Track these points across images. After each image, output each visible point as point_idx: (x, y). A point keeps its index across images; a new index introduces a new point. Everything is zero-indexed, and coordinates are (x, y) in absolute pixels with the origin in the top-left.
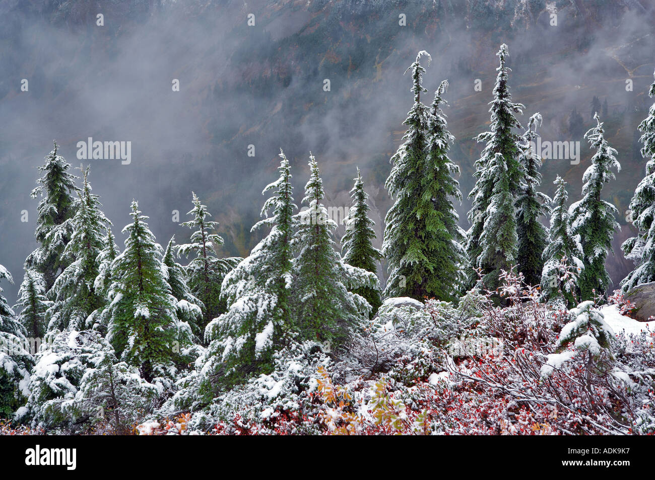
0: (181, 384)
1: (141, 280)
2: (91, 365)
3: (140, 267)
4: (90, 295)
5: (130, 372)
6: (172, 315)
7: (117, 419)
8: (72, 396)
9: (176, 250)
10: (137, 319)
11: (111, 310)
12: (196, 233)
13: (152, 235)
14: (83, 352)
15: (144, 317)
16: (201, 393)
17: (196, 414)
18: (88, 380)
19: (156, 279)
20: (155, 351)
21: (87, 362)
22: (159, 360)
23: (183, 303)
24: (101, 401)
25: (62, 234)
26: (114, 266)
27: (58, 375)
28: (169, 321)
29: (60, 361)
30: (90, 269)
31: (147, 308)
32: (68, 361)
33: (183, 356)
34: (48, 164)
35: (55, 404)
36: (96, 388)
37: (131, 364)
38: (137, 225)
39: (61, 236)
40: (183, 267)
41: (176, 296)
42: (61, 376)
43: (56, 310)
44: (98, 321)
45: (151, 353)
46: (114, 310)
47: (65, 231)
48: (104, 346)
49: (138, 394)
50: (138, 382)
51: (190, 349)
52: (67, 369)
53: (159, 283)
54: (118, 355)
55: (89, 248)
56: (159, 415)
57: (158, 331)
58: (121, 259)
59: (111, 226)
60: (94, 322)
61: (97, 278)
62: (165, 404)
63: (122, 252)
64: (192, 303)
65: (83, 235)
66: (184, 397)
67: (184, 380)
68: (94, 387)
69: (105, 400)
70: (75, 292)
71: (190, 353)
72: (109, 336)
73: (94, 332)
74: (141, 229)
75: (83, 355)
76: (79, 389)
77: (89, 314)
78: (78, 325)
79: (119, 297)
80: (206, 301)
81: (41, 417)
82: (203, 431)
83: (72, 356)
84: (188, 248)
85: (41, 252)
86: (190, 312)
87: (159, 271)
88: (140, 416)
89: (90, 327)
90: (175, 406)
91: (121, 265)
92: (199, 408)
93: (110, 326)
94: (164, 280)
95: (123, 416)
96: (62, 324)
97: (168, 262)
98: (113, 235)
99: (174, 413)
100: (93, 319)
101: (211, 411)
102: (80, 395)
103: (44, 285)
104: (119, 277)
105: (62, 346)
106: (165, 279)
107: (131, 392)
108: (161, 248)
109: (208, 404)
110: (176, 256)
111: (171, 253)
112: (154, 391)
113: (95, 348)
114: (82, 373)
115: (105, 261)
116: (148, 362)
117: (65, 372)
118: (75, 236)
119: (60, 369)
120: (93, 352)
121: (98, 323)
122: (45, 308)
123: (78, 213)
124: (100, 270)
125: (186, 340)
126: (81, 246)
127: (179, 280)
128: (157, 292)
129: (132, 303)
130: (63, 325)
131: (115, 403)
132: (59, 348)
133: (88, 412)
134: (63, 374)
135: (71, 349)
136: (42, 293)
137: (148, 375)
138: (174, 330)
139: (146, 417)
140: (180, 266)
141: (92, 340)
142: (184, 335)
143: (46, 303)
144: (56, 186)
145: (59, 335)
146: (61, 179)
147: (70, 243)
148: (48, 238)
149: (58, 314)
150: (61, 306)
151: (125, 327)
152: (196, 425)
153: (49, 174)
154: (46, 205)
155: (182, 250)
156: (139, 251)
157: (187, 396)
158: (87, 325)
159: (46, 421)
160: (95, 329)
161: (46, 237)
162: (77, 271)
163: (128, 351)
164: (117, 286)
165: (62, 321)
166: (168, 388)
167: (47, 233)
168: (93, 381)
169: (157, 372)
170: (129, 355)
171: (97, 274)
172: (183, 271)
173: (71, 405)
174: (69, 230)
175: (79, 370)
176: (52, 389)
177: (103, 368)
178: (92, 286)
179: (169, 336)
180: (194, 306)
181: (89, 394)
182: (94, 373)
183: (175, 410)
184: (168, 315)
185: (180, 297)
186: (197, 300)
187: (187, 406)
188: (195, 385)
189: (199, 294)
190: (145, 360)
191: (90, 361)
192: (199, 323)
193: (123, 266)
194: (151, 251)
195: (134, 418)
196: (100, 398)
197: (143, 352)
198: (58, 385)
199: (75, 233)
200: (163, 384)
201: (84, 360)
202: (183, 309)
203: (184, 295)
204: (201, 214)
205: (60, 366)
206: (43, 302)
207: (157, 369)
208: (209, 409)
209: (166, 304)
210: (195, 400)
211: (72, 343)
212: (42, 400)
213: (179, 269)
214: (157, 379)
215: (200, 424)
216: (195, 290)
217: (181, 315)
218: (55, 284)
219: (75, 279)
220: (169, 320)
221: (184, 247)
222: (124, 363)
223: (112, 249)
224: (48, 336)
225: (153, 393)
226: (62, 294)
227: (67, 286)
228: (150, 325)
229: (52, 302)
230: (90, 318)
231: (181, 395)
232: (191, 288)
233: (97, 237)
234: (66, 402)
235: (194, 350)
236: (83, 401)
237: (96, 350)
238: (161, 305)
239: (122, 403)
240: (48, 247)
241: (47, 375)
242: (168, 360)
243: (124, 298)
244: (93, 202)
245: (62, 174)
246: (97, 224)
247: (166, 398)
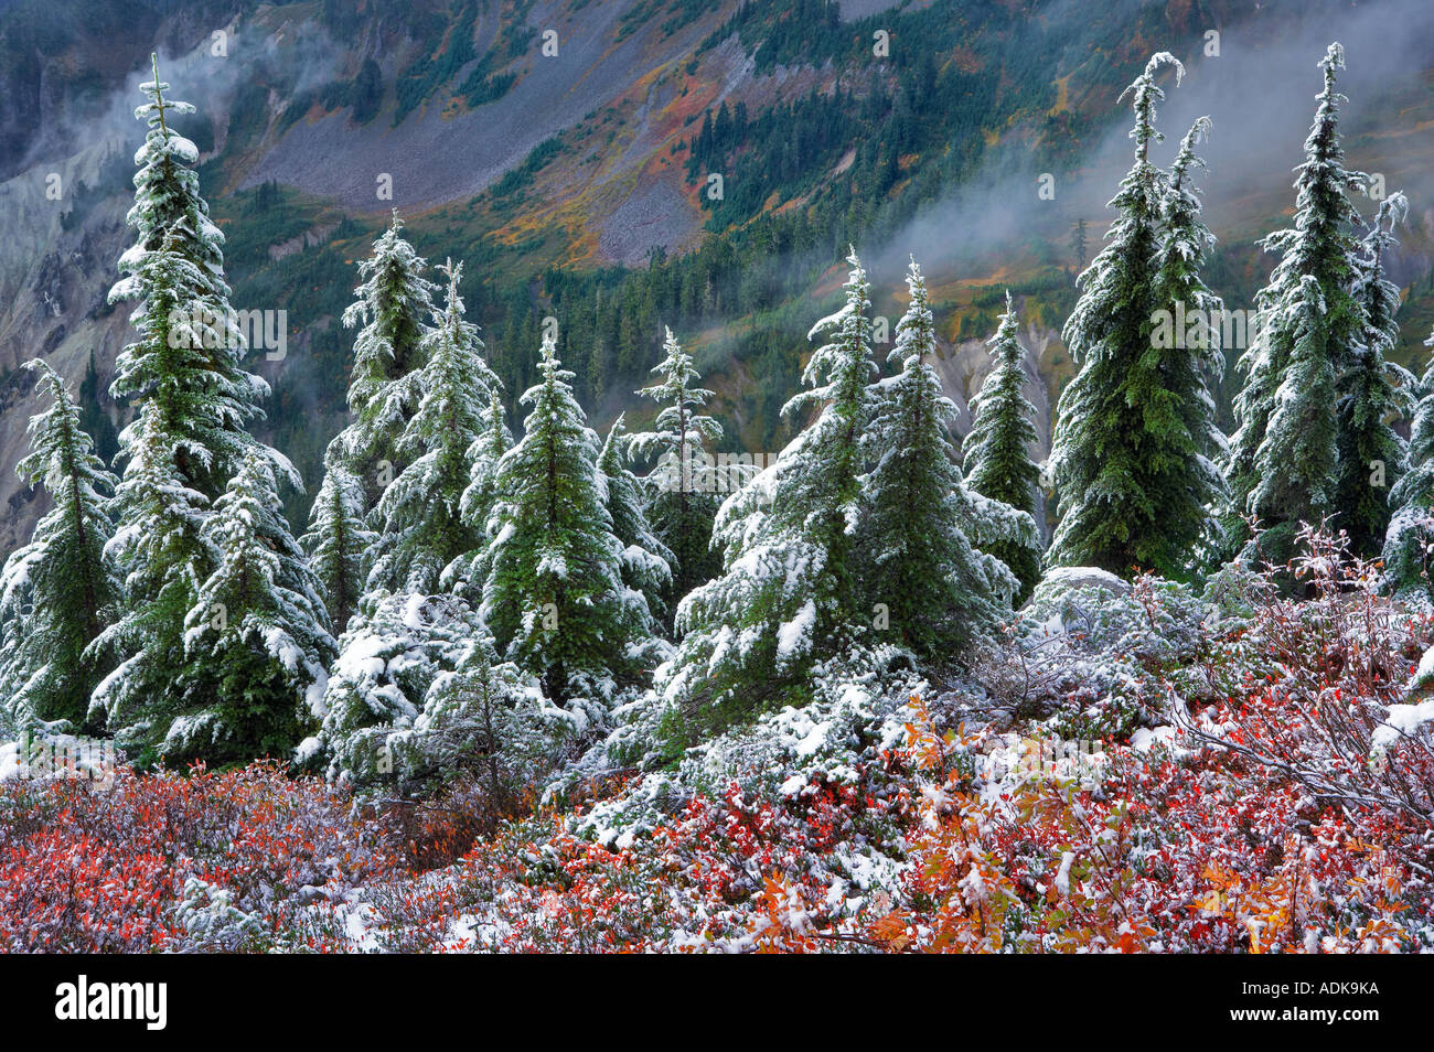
0: (622, 716)
1: (553, 501)
2: (448, 665)
3: (552, 474)
4: (451, 523)
5: (523, 683)
6: (612, 576)
7: (494, 771)
8: (407, 723)
9: (627, 445)
10: (541, 577)
11: (491, 558)
12: (667, 410)
13: (580, 410)
14: (433, 636)
15: (555, 574)
16: (661, 735)
17: (650, 776)
18: (441, 694)
19: (581, 498)
20: (575, 644)
21: (440, 658)
22: (581, 664)
23: (634, 552)
24: (465, 738)
25: (401, 400)
26: (501, 470)
27: (382, 680)
28: (605, 587)
29: (387, 652)
30: (454, 472)
31: (562, 558)
32: (403, 653)
33: (630, 660)
34: (379, 257)
35: (374, 736)
36: (455, 711)
37: (526, 667)
38: (550, 391)
39: (398, 403)
40: (637, 478)
41: (620, 536)
42: (387, 682)
43: (384, 551)
44: (464, 576)
45: (566, 648)
46: (497, 557)
47: (407, 394)
48: (474, 627)
49: (537, 728)
50: (537, 704)
51: (644, 645)
52: (401, 669)
53: (589, 509)
54: (500, 647)
55: (453, 429)
56: (577, 774)
57: (583, 605)
58: (515, 456)
59: (499, 389)
60: (456, 578)
61: (467, 491)
62: (590, 753)
63: (517, 442)
64: (653, 552)
65: (443, 402)
66: (628, 742)
67: (629, 707)
68: (453, 707)
69: (471, 736)
70: (421, 518)
71: (644, 655)
72: (485, 608)
73: (456, 599)
74: (558, 396)
75: (432, 643)
76: (422, 711)
77: (447, 561)
78: (426, 583)
79: (507, 531)
80: (681, 550)
81: (347, 760)
82: (662, 812)
83: (411, 644)
84: (650, 440)
85: (358, 433)
86: (649, 570)
87: (589, 483)
88: (539, 774)
89: (448, 588)
90: (609, 757)
91: (517, 467)
92: (657, 765)
93: (487, 588)
94: (599, 504)
95: (507, 770)
96: (394, 578)
97: (608, 468)
98: (502, 407)
99: (606, 772)
100: (456, 573)
101: (680, 774)
102: (423, 723)
103: (360, 499)
104: (510, 492)
105: (392, 622)
106: (602, 500)
107: (522, 723)
108: (597, 439)
109: (675, 758)
110: (625, 456)
111: (616, 449)
112: (569, 725)
113: (455, 631)
114: (429, 678)
115: (483, 457)
116: (558, 666)
117: (396, 674)
118: (428, 404)
119: (386, 669)
120: (452, 639)
121: (464, 580)
122: (361, 545)
123: (436, 358)
124: (473, 474)
125: (637, 628)
126: (437, 425)
127: (629, 505)
128: (583, 526)
129: (533, 545)
130: (394, 582)
131: (492, 743)
132: (386, 625)
133: (438, 756)
134: (391, 678)
135: (409, 630)
136: (357, 515)
137: (558, 691)
138: (613, 606)
139: (551, 776)
140: (633, 476)
141: (450, 615)
142: (633, 616)
143: (365, 534)
144: (393, 301)
145: (388, 600)
146: (403, 288)
147: (416, 418)
148: (373, 406)
149: (386, 558)
150: (393, 544)
151: (517, 593)
152: (649, 798)
153: (381, 277)
154: (372, 339)
155: (637, 445)
156: (551, 441)
157: (633, 740)
158: (442, 583)
159: (355, 769)
160: (457, 594)
161: (370, 405)
162: (428, 474)
163: (520, 641)
164: (505, 511)
165: (393, 572)
166: (596, 722)
167: (370, 395)
168: (450, 696)
169: (576, 687)
170: (523, 649)
171: (466, 483)
172: (637, 488)
173: (405, 740)
174: (416, 392)
175: (424, 674)
176: (369, 707)
177: (470, 673)
178: (455, 506)
179: (604, 612)
180: (656, 560)
181: (441, 720)
182: (453, 680)
183: (609, 767)
184: (604, 574)
185: (629, 539)
186: (663, 547)
187: (634, 759)
188: (651, 719)
189: (667, 536)
190: (553, 661)
191: (446, 656)
192: (668, 594)
193: (519, 469)
194: (576, 443)
195: (526, 775)
196: (462, 730)
197: (550, 645)
198: (381, 699)
199: (427, 398)
200: (587, 713)
201: (433, 654)
202: (634, 565)
203: (638, 537)
204: (681, 374)
205: (387, 663)
206: (359, 533)
207: (576, 681)
208: (677, 769)
209: (601, 551)
210: (650, 749)
211: (411, 617)
212: (349, 726)
213: (630, 482)
214: (577, 701)
215: (658, 798)
216: (660, 528)
217: (629, 575)
218: (383, 499)
219: (423, 490)
220: (606, 585)
221: (642, 438)
222: (512, 664)
223: (498, 434)
224: (367, 601)
225: (567, 729)
226: (396, 516)
227: (407, 504)
228: (568, 591)
229: (376, 533)
230: (448, 572)
231: (622, 736)
232: (652, 522)
233: (470, 408)
234: (398, 734)
235: (652, 649)
236: (428, 734)
237: (458, 635)
238: (590, 553)
239: (504, 745)
240: (372, 423)
241: (362, 678)
242: (599, 665)
243: (517, 535)
244: (464, 338)
245: (406, 278)
246: (471, 382)
247: (591, 741)
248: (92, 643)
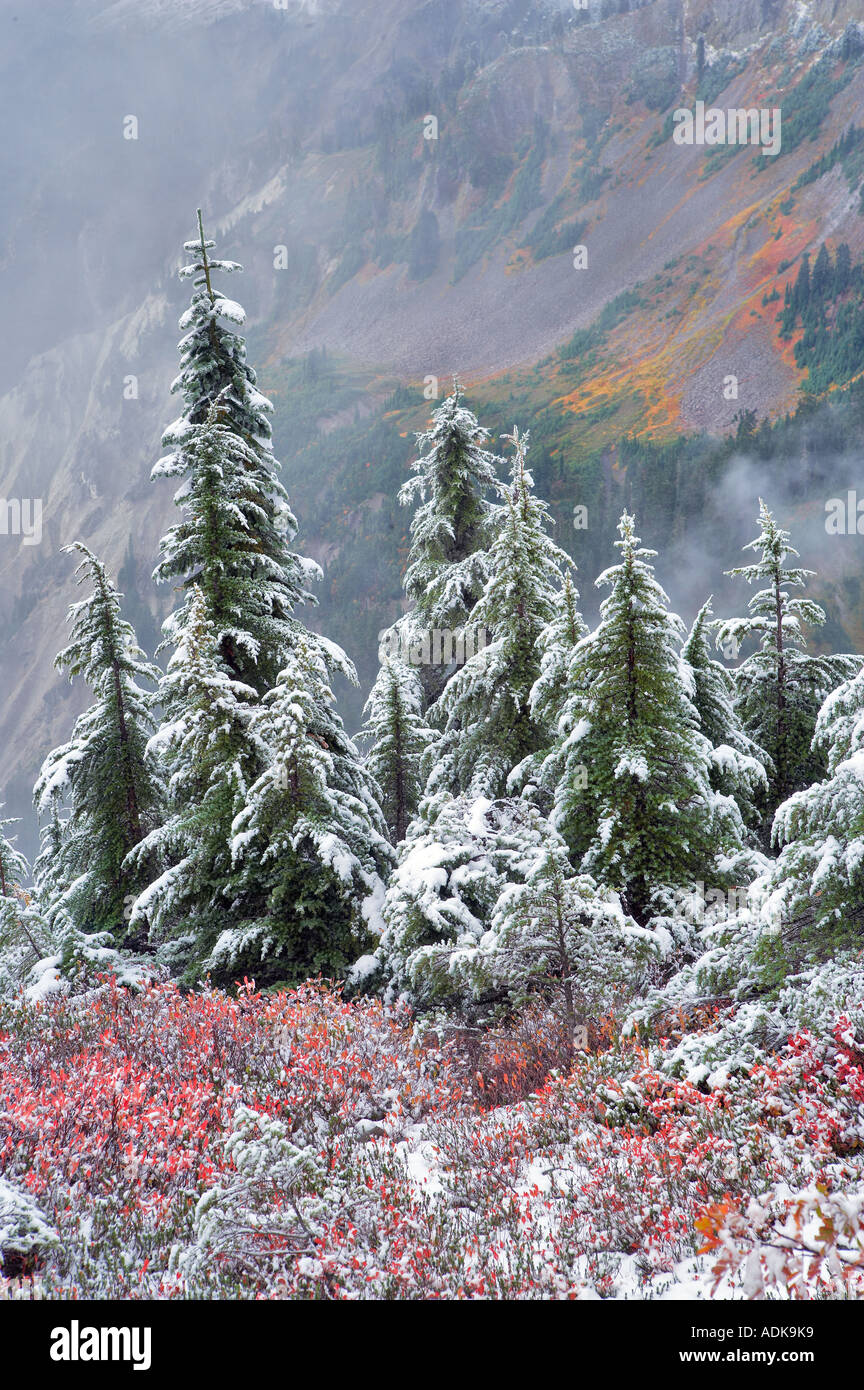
0: (713, 937)
1: (632, 695)
2: (517, 877)
3: (631, 664)
4: (518, 720)
5: (601, 898)
6: (699, 779)
7: (569, 999)
8: (473, 941)
9: (715, 632)
10: (620, 781)
11: (563, 758)
12: (761, 593)
13: (663, 593)
14: (500, 845)
15: (635, 777)
16: (758, 960)
17: (745, 1007)
18: (510, 909)
19: (664, 692)
20: (657, 856)
21: (508, 869)
22: (665, 879)
23: (724, 753)
24: (536, 959)
25: (462, 584)
26: (574, 661)
27: (444, 893)
28: (691, 792)
29: (450, 862)
30: (522, 663)
31: (643, 759)
32: (467, 863)
33: (720, 874)
34: (439, 427)
35: (436, 955)
36: (525, 928)
37: (604, 880)
38: (629, 572)
39: (459, 588)
40: (727, 670)
41: (709, 735)
42: (450, 895)
43: (445, 750)
44: (533, 779)
45: (648, 860)
46: (570, 758)
47: (469, 578)
48: (544, 836)
49: (616, 949)
50: (616, 922)
51: (737, 858)
52: (465, 881)
53: (673, 704)
54: (575, 858)
55: (521, 616)
56: (661, 1002)
57: (667, 811)
58: (590, 645)
59: (572, 570)
60: (525, 781)
61: (537, 684)
62: (677, 979)
63: (593, 629)
64: (746, 753)
65: (510, 586)
66: (720, 967)
67: (720, 928)
68: (522, 925)
69: (543, 957)
70: (486, 713)
71: (736, 869)
72: (557, 815)
73: (526, 804)
74: (639, 578)
75: (499, 852)
76: (488, 927)
77: (515, 764)
78: (492, 786)
79: (581, 728)
80: (778, 751)
81: (406, 981)
82: (760, 1047)
83: (476, 853)
84: (742, 627)
85: (416, 621)
86: (741, 773)
87: (673, 675)
88: (619, 1001)
89: (517, 791)
90: (699, 984)
91: (592, 657)
92: (755, 993)
93: (559, 792)
94: (684, 698)
95: (583, 995)
96: (456, 780)
97: (694, 659)
98: (575, 590)
99: (696, 1001)
100: (524, 775)
101: (780, 1005)
102: (491, 941)
103: (418, 693)
104: (584, 685)
105: (455, 828)
106: (687, 694)
107: (600, 943)
108: (682, 624)
109: (774, 986)
110: (713, 645)
111: (703, 637)
112: (653, 946)
113: (524, 839)
114: (495, 892)
115: (555, 647)
116: (639, 880)
117: (460, 886)
118: (494, 588)
119: (448, 880)
120: (521, 848)
121: (534, 783)
122: (421, 744)
123: (502, 537)
124: (543, 665)
125: (728, 838)
126: (503, 611)
127: (718, 700)
128: (667, 723)
129: (610, 743)
130: (457, 784)
131: (566, 964)
132: (448, 832)
133: (506, 978)
134: (455, 891)
135: (474, 838)
136: (414, 711)
137: (639, 908)
138: (699, 814)
139: (632, 1004)
140: (722, 667)
141: (519, 822)
142: (724, 825)
143: (425, 732)
144: (453, 476)
145: (450, 804)
146: (464, 462)
147: (480, 603)
148: (432, 592)
149: (448, 758)
150: (456, 742)
151: (593, 798)
152: (745, 1031)
153: (440, 450)
154: (431, 519)
155: (727, 633)
156: (631, 628)
157: (726, 966)
158: (509, 786)
159: (415, 991)
160: (526, 798)
161: (428, 591)
162: (494, 665)
163: (596, 852)
164: (579, 706)
165: (456, 774)
166: (683, 944)
167: (429, 580)
168: (519, 912)
169: (659, 904)
170: (600, 860)
171: (535, 676)
172: (727, 680)
173: (471, 960)
174: (478, 575)
175: (491, 886)
176: (430, 922)
177: (543, 885)
178: (523, 700)
179: (689, 824)
180: (749, 762)
181: (510, 938)
182: (523, 894)
183: (698, 995)
184: (691, 777)
185: (718, 738)
186: (757, 747)
187: (727, 988)
188: (746, 941)
189: (762, 735)
190: (634, 875)
191: (514, 867)
192: (763, 801)
193: (595, 661)
194: (659, 629)
195: (605, 1003)
196: (533, 950)
197: (630, 857)
198: (444, 913)
199: (492, 581)
200: (672, 934)
201: (500, 866)
202: (724, 767)
203: (728, 736)
204: (776, 551)
205: (450, 874)
206: (418, 731)
207: (659, 897)
208: (776, 998)
209: (687, 751)
210: (745, 976)
211: (477, 825)
212: (409, 945)
213: (718, 674)
214: (660, 920)
215: (755, 1032)
216: (754, 726)
217: (718, 779)
218: (445, 692)
219: (488, 683)
220: (693, 790)
221: (733, 624)
222: (588, 877)
223: (571, 621)
224: (428, 805)
225: (650, 950)
226: (459, 713)
227: (470, 699)
228: (649, 796)
229: (437, 732)
230: (516, 773)
231: (712, 960)
232: (745, 719)
233: (540, 592)
234: (460, 954)
235: (745, 863)
236: (495, 954)
237: (528, 843)
238: (675, 753)
239: (581, 967)
240: (430, 611)
241: (423, 890)
242: (685, 880)
243: (592, 732)
244: (534, 515)
245: (467, 449)
246: (540, 563)
247: (677, 965)
248: (134, 849)
